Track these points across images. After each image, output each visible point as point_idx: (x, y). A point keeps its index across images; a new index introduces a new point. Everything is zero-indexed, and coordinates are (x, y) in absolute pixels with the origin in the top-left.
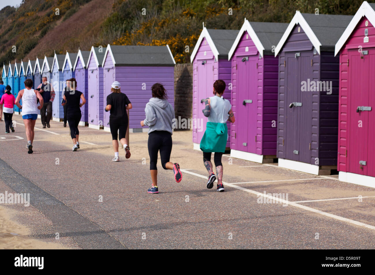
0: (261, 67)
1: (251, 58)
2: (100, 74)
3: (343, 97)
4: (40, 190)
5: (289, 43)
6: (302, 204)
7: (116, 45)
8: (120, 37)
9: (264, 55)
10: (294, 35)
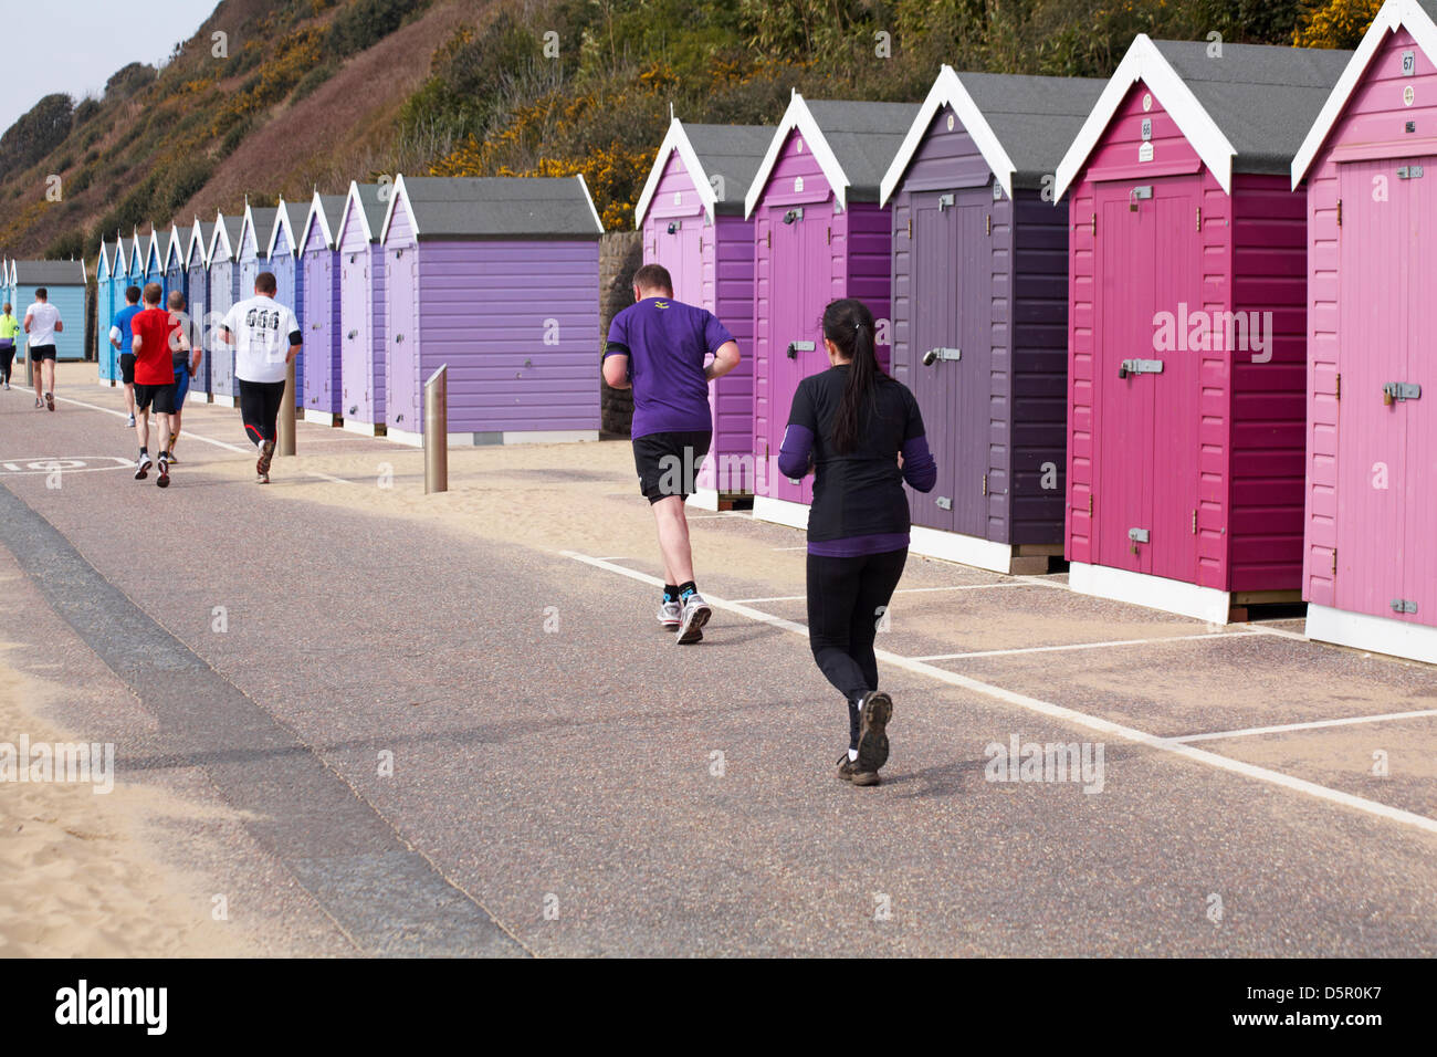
0: (841, 242)
1: (811, 213)
2: (374, 265)
3: (1079, 332)
4: (146, 625)
5: (922, 166)
6: (938, 666)
7: (436, 175)
8: (451, 151)
9: (850, 203)
10: (935, 141)
